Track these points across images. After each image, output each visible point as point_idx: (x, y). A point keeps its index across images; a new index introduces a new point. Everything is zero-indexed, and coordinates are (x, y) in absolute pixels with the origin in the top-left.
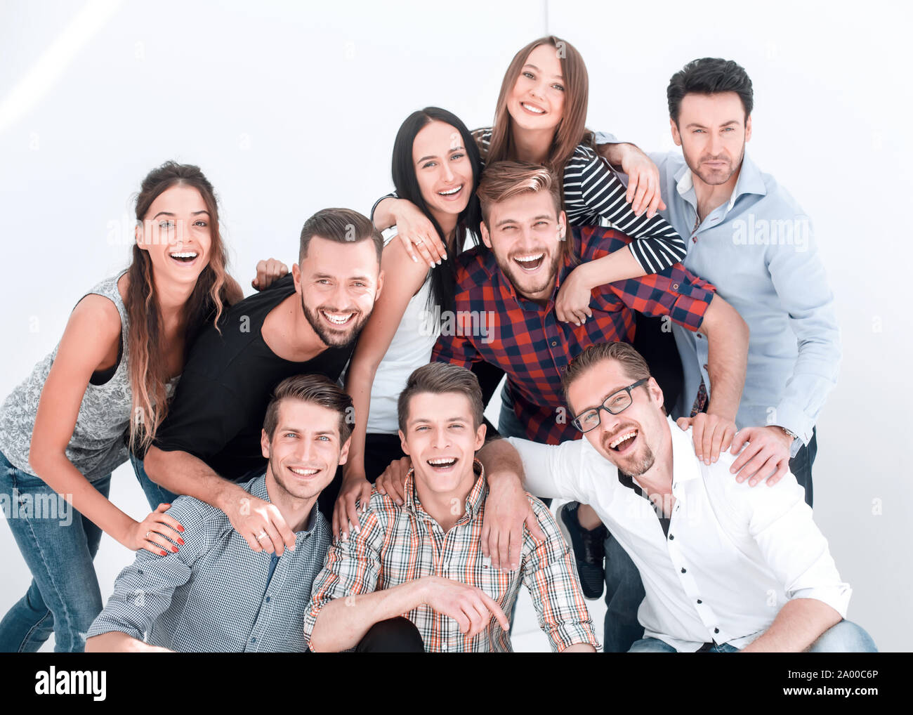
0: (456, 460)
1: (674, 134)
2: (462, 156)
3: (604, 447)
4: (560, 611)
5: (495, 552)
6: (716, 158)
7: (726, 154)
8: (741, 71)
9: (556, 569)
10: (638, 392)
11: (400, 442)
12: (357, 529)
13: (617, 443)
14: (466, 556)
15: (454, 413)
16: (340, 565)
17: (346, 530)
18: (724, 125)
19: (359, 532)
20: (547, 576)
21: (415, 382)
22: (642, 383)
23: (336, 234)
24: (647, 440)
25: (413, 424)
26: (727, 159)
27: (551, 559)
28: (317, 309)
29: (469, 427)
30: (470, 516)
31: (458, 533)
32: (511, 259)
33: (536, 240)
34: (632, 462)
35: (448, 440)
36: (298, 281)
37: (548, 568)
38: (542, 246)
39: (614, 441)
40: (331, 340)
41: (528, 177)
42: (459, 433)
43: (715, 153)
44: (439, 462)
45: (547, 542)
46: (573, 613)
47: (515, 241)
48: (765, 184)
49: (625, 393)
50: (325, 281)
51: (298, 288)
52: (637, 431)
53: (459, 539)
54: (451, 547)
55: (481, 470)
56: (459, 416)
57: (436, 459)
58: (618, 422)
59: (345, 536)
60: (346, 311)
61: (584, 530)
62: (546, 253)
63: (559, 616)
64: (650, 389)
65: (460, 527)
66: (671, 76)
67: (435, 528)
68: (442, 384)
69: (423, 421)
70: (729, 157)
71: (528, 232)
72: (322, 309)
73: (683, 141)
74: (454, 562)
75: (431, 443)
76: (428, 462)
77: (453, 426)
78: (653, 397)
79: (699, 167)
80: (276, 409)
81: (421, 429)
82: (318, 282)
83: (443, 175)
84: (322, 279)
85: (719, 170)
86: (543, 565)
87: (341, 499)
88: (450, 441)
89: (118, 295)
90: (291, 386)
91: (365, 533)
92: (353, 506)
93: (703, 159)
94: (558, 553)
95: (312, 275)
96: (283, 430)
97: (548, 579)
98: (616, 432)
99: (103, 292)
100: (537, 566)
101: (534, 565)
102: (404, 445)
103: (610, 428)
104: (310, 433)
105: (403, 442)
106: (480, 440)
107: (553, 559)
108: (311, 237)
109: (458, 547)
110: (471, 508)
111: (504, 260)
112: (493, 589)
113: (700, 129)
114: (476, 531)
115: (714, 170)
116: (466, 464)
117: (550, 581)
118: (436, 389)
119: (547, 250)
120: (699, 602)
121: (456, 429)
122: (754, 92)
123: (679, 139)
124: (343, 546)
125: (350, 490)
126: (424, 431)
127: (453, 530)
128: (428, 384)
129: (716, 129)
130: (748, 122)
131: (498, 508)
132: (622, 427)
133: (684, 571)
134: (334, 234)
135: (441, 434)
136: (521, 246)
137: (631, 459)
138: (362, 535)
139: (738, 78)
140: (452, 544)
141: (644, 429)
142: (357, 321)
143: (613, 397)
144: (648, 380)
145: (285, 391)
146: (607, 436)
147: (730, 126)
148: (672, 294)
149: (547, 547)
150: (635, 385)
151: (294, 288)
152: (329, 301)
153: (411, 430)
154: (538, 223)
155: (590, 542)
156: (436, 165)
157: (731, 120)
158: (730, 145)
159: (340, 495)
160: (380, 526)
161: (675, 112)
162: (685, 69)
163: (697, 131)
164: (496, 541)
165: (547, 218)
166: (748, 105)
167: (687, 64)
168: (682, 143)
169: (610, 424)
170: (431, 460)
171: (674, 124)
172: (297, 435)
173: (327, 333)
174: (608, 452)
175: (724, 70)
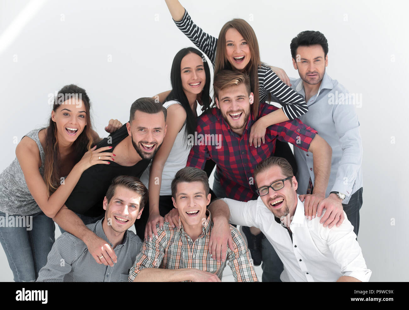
0: (198, 211)
1: (294, 64)
2: (202, 69)
3: (268, 204)
4: (245, 278)
5: (214, 253)
6: (313, 73)
7: (317, 71)
8: (322, 35)
9: (243, 259)
10: (287, 182)
11: (173, 202)
12: (157, 237)
13: (275, 203)
14: (203, 252)
15: (197, 190)
16: (148, 252)
17: (151, 237)
18: (315, 59)
19: (157, 238)
20: (239, 262)
21: (179, 177)
22: (289, 178)
23: (148, 110)
24: (288, 204)
25: (179, 195)
26: (317, 73)
27: (240, 254)
28: (139, 142)
29: (204, 196)
30: (204, 233)
31: (200, 241)
32: (228, 114)
33: (238, 106)
34: (279, 212)
35: (195, 203)
36: (129, 130)
37: (239, 258)
38: (241, 108)
39: (273, 202)
40: (145, 156)
41: (234, 78)
42: (200, 199)
43: (312, 70)
44: (191, 212)
45: (239, 246)
46: (250, 278)
47: (229, 106)
48: (333, 85)
49: (281, 182)
50: (142, 129)
51: (130, 133)
52: (283, 199)
53: (200, 244)
54: (197, 248)
55: (209, 213)
56: (199, 192)
57: (190, 211)
58: (276, 194)
59: (151, 239)
60: (151, 143)
61: (253, 236)
62: (243, 112)
63: (244, 280)
64: (293, 181)
65: (200, 239)
66: (292, 39)
67: (189, 240)
68: (191, 178)
69: (183, 194)
70: (319, 72)
71: (234, 103)
72: (141, 142)
73: (298, 67)
74: (198, 254)
75: (187, 204)
76: (186, 212)
77: (197, 196)
78: (294, 185)
79: (306, 77)
80: (114, 189)
81: (183, 198)
82: (139, 130)
83: (192, 76)
84: (141, 129)
85: (315, 78)
86: (237, 257)
87: (149, 223)
88: (196, 203)
89: (38, 138)
90: (123, 180)
91: (160, 239)
92: (155, 226)
93: (307, 74)
94: (244, 252)
95: (136, 127)
96: (116, 199)
97: (239, 263)
98: (275, 199)
99: (31, 136)
100: (234, 258)
101: (233, 257)
102: (174, 204)
103: (272, 196)
104: (128, 203)
105: (174, 203)
106: (208, 201)
107: (241, 255)
108: (135, 111)
109: (199, 247)
110: (205, 230)
111: (225, 115)
112: (214, 267)
113: (305, 61)
114: (207, 240)
115: (312, 78)
116: (203, 212)
117: (240, 264)
118: (189, 180)
119: (243, 110)
120: (307, 273)
121: (198, 197)
122: (328, 45)
123: (296, 67)
124: (149, 243)
125: (154, 220)
126: (184, 199)
127: (197, 240)
128: (185, 178)
129: (312, 61)
130: (326, 58)
131: (217, 233)
132: (277, 197)
133: (301, 260)
134: (146, 109)
135: (192, 200)
136: (231, 109)
137: (279, 211)
138: (158, 240)
139: (321, 38)
140: (197, 246)
141: (287, 199)
142: (156, 148)
143: (276, 183)
144: (292, 177)
145: (120, 181)
146: (270, 200)
147: (318, 59)
148: (297, 133)
149: (239, 249)
150: (286, 179)
151: (128, 134)
152: (144, 139)
153: (178, 198)
154: (239, 98)
155: (256, 240)
156: (190, 72)
157: (318, 56)
158: (319, 67)
159: (149, 222)
160: (166, 237)
161: (294, 54)
162: (298, 36)
163: (304, 62)
164: (215, 248)
165: (243, 96)
166: (326, 50)
167: (298, 34)
168: (298, 68)
169: (273, 194)
170: (188, 212)
171: (294, 59)
172: (122, 202)
173: (143, 153)
174: (269, 206)
175: (315, 34)
